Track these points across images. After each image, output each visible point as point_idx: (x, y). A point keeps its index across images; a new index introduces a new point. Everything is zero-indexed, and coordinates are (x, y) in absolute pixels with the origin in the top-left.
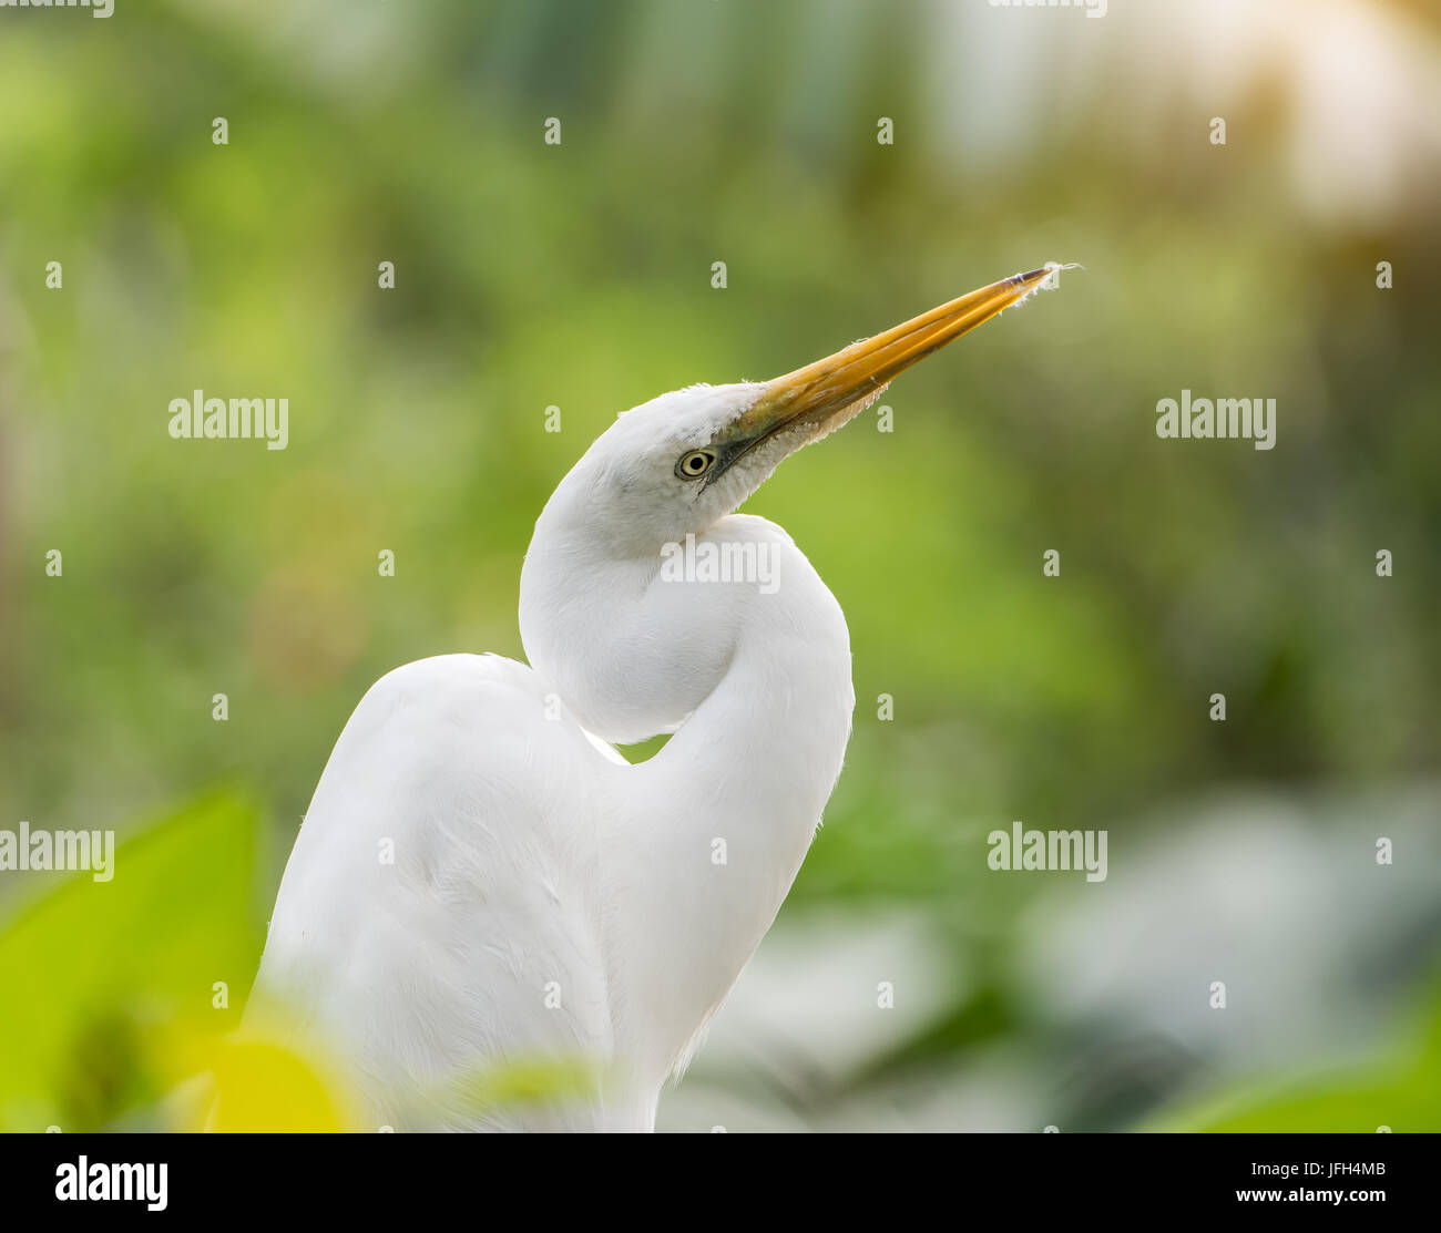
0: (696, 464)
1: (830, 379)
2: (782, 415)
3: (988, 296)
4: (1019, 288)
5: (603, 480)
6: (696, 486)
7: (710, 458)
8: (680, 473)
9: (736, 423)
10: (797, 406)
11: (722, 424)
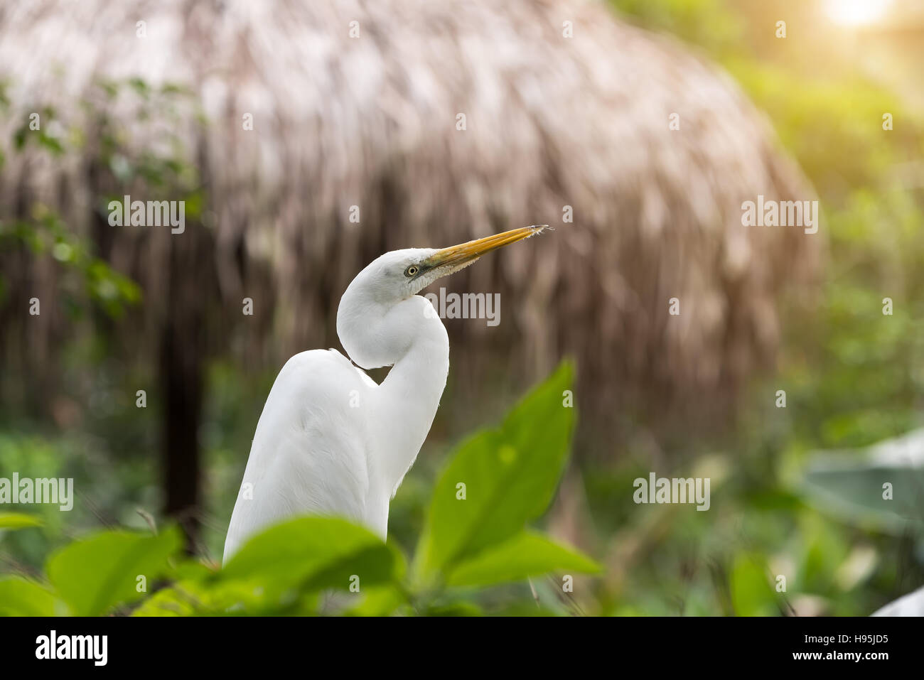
0: (412, 271)
1: (463, 251)
2: (442, 260)
3: (522, 232)
4: (533, 230)
5: (380, 270)
6: (410, 279)
7: (417, 270)
8: (406, 274)
9: (428, 259)
10: (449, 258)
11: (424, 258)
